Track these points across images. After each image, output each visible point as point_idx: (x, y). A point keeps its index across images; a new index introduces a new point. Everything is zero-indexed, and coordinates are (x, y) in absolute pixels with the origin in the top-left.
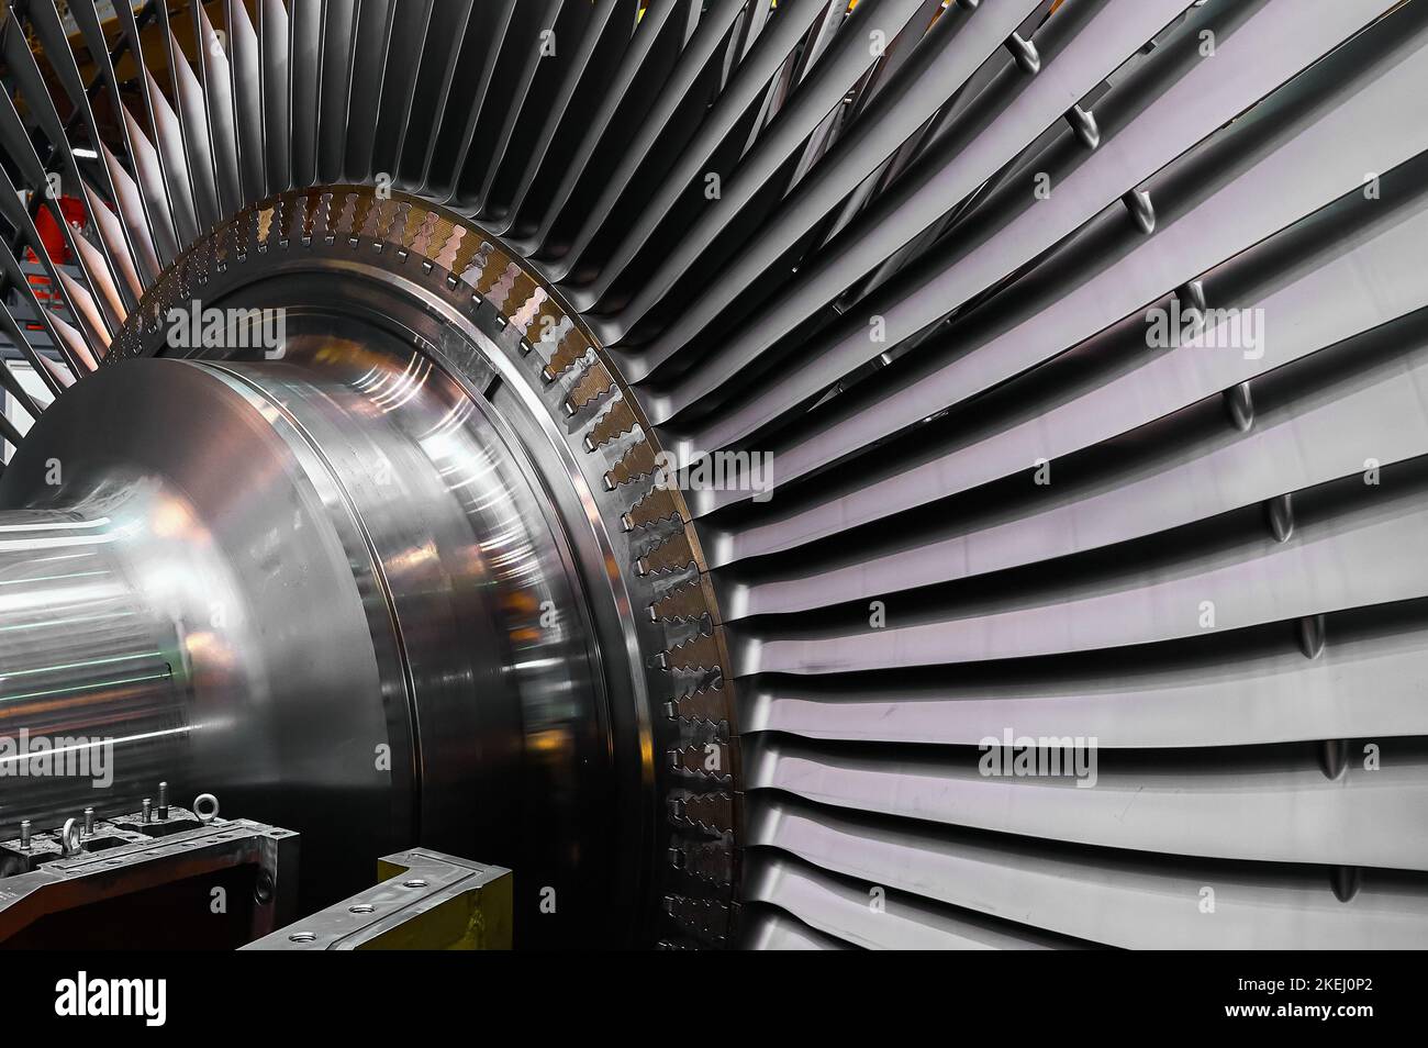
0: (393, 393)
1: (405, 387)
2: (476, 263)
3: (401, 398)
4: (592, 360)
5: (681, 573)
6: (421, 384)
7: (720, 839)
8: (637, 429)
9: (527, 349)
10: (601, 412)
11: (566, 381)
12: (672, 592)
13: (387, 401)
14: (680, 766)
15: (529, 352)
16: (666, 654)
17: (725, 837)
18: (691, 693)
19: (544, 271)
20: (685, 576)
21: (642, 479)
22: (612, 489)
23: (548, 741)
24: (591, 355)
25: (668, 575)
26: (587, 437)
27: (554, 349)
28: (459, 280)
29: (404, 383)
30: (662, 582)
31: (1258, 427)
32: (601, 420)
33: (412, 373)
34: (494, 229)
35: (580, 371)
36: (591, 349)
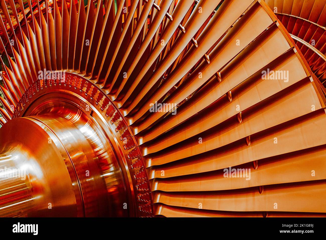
0: (74, 119)
1: (77, 118)
2: (85, 86)
3: (76, 120)
4: (110, 105)
5: (133, 147)
6: (80, 116)
7: (148, 203)
8: (121, 118)
9: (97, 104)
10: (113, 115)
11: (105, 110)
12: (132, 152)
13: (73, 121)
14: (138, 189)
15: (98, 104)
16: (132, 165)
17: (149, 202)
18: (138, 173)
19: (99, 86)
20: (134, 148)
21: (123, 128)
22: (117, 132)
23: (112, 190)
24: (110, 103)
25: (131, 148)
26: (111, 121)
27: (103, 103)
28: (82, 90)
29: (76, 117)
30: (129, 150)
31: (233, 100)
32: (113, 117)
33: (78, 114)
34: (88, 78)
35: (108, 107)
36: (110, 102)
